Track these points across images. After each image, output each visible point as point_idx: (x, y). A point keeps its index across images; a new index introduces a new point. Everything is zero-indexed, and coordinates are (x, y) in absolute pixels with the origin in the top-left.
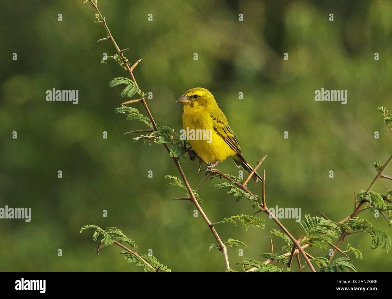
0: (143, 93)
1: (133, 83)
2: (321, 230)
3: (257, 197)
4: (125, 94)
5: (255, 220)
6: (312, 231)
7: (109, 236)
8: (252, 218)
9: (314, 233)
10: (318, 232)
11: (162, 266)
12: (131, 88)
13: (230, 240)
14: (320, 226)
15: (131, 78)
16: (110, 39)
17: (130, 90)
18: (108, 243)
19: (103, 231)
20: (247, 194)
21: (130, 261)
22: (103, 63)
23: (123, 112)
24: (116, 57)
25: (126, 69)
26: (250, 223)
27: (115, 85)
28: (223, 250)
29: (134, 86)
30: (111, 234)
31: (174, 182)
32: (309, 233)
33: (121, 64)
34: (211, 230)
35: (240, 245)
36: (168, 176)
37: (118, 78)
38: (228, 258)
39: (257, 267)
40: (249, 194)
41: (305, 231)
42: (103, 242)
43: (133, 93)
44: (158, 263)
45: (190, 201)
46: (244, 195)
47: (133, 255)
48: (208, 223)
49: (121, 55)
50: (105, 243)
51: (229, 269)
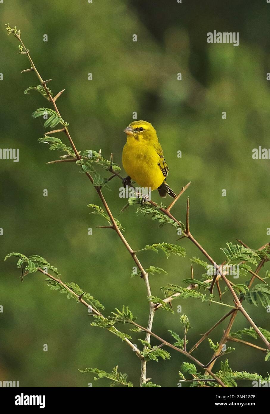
0: (66, 123)
1: (56, 113)
2: (243, 257)
3: (181, 224)
4: (47, 125)
5: (176, 248)
6: (234, 258)
7: (33, 263)
8: (173, 246)
9: (237, 260)
10: (240, 259)
11: (85, 293)
12: (54, 119)
13: (152, 268)
14: (242, 253)
15: (53, 109)
16: (33, 70)
17: (52, 120)
18: (32, 270)
19: (27, 258)
20: (171, 221)
21: (53, 288)
22: (27, 94)
23: (46, 142)
24: (39, 87)
25: (49, 99)
26: (171, 251)
27: (38, 116)
28: (145, 277)
29: (57, 116)
30: (34, 262)
31: (97, 211)
32: (232, 260)
33: (45, 95)
34: (132, 258)
35: (161, 273)
36: (90, 205)
37: (41, 109)
38: (150, 285)
39: (181, 293)
40: (173, 220)
41: (227, 257)
42: (28, 269)
43: (56, 123)
44: (81, 290)
45: (112, 229)
46: (169, 221)
47: (56, 283)
48: (130, 251)
49: (44, 86)
50: (29, 270)
51: (150, 296)
